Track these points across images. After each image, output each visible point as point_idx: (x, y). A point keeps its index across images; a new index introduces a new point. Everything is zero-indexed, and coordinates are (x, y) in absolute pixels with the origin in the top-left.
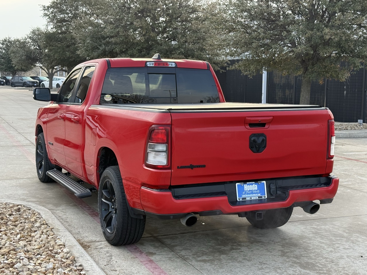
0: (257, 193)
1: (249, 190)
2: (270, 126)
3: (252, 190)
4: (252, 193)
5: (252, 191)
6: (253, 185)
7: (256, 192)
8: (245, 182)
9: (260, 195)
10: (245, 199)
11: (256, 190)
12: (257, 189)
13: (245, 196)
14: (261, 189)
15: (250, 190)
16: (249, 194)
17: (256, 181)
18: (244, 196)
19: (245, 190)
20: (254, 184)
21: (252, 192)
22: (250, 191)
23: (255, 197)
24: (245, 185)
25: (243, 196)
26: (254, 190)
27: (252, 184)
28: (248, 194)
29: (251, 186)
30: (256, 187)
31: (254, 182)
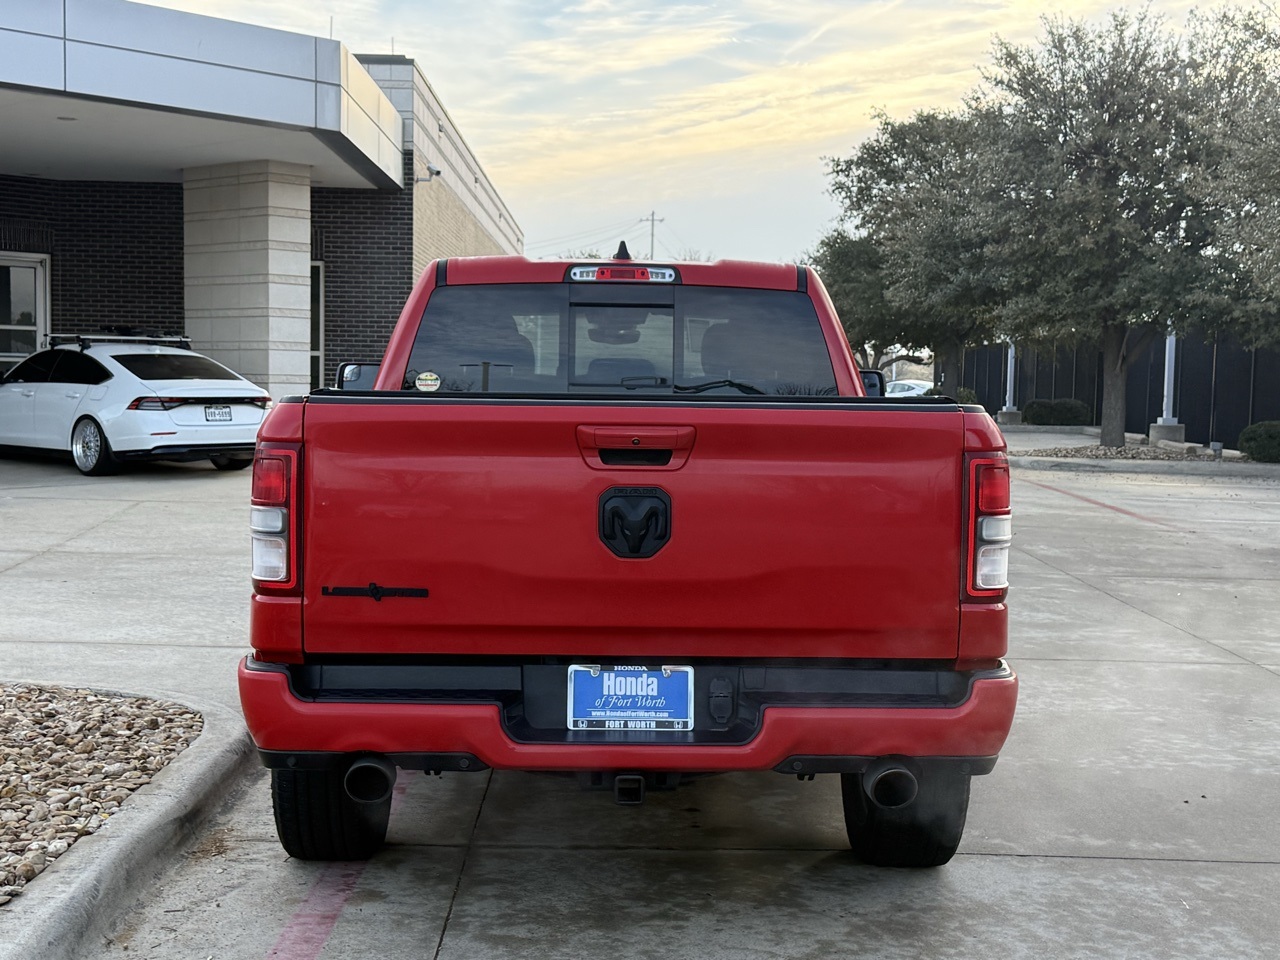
0: (655, 709)
1: (623, 693)
2: (690, 460)
3: (634, 694)
4: (634, 706)
5: (633, 697)
6: (640, 679)
7: (649, 703)
8: (608, 662)
9: (666, 715)
10: (602, 723)
11: (653, 698)
12: (655, 693)
13: (603, 714)
14: (671, 695)
15: (628, 693)
16: (621, 707)
17: (654, 663)
18: (597, 715)
19: (606, 692)
20: (645, 675)
21: (633, 703)
22: (625, 697)
23: (643, 722)
24: (606, 675)
25: (594, 714)
26: (643, 697)
27: (637, 675)
28: (615, 708)
29: (634, 679)
30: (655, 686)
31: (644, 668)
